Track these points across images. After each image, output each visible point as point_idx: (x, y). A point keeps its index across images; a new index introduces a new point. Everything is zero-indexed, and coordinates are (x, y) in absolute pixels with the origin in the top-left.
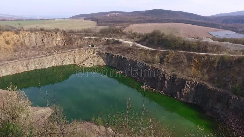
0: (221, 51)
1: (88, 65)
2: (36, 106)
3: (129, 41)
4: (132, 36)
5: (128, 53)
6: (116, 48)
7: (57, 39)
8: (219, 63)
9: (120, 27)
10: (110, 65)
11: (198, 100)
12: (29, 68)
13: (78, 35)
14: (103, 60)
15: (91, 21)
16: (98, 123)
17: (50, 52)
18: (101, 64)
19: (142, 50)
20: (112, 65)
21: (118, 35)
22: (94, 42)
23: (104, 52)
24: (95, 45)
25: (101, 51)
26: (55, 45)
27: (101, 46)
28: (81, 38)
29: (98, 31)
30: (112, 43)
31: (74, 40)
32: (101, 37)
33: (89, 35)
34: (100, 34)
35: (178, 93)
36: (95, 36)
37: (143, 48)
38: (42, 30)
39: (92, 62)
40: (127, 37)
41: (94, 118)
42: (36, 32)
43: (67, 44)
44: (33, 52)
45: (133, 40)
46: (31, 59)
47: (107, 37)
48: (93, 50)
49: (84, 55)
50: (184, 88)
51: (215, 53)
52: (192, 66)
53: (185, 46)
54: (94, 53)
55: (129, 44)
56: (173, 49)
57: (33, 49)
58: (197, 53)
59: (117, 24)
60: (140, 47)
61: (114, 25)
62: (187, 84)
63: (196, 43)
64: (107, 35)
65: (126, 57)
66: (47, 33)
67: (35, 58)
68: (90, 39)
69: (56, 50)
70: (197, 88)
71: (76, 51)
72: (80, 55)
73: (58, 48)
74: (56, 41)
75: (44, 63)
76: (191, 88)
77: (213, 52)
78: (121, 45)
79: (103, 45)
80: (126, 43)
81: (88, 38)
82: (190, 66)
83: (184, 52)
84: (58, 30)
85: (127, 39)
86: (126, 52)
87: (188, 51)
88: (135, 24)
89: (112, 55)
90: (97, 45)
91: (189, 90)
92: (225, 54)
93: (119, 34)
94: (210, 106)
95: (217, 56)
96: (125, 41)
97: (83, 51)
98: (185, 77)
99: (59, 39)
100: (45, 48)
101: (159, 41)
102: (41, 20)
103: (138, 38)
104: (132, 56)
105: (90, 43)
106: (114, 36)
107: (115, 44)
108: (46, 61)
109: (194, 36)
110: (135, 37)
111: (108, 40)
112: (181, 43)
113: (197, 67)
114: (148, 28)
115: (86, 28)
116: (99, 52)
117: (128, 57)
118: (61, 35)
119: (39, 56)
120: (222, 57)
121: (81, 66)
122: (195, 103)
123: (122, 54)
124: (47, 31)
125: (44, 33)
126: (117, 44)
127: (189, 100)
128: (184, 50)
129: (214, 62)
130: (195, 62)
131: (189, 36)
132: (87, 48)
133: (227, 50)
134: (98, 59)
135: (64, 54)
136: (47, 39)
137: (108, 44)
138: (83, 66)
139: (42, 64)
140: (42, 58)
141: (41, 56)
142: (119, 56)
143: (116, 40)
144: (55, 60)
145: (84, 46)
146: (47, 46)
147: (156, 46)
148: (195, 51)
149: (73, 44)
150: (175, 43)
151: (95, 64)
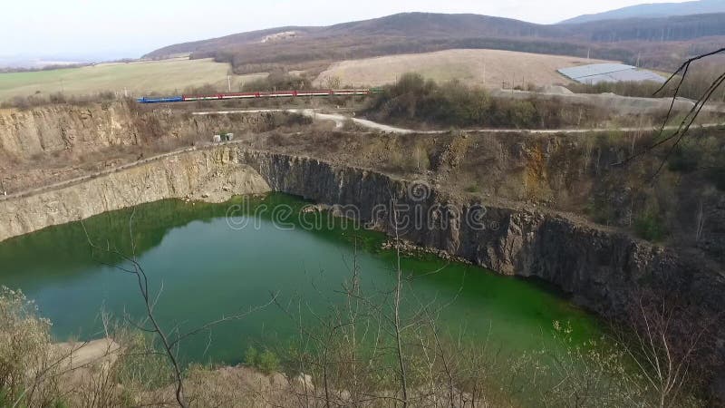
0: (596, 120)
1: (215, 196)
2: (64, 341)
3: (331, 113)
5: (334, 148)
6: (295, 137)
7: (111, 124)
8: (595, 152)
9: (302, 75)
10: (285, 191)
11: (549, 266)
12: (29, 223)
13: (174, 108)
14: (260, 178)
15: (213, 61)
16: (266, 366)
17: (93, 168)
18: (257, 191)
19: (375, 135)
20: (290, 189)
22: (227, 126)
23: (263, 153)
24: (231, 135)
25: (251, 151)
26: (107, 144)
27: (250, 136)
28: (186, 117)
30: (284, 125)
31: (163, 124)
32: (247, 108)
33: (211, 107)
35: (490, 251)
36: (230, 105)
37: (377, 130)
38: (57, 100)
39: (229, 187)
41: (251, 353)
42: (38, 110)
43: (145, 140)
44: (35, 172)
45: (344, 109)
46: (30, 195)
47: (265, 106)
48: (227, 149)
49: (202, 168)
50: (505, 235)
51: (582, 126)
52: (521, 169)
53: (496, 113)
54: (231, 158)
55: (334, 123)
56: (463, 126)
57: (34, 162)
58: (533, 131)
59: (293, 67)
60: (367, 129)
61: (282, 69)
62: (512, 223)
63: (526, 103)
65: (329, 162)
66: (76, 108)
67: (43, 191)
68: (214, 116)
69: (110, 159)
70: (541, 232)
71: (174, 158)
72: (189, 168)
73: (115, 154)
74: (108, 132)
75: (77, 203)
76: (525, 235)
77: (575, 125)
78: (310, 127)
79: (254, 131)
80: (325, 121)
81: (208, 115)
82: (517, 171)
83: (496, 131)
84: (110, 96)
85: (327, 108)
86: (325, 146)
87: (507, 128)
88: (345, 62)
89: (287, 159)
90: (239, 134)
91: (519, 240)
92: (608, 127)
94: (581, 278)
95: (587, 134)
96: (322, 113)
97: (197, 156)
98: (503, 203)
99: (116, 124)
100: (75, 158)
101: (420, 106)
102: (48, 69)
103: (357, 102)
104: (345, 156)
105: (217, 129)
106: (286, 104)
107: (291, 126)
108: (83, 198)
109: (521, 84)
111: (268, 115)
112: (486, 105)
113: (537, 172)
114: (384, 71)
115: (198, 83)
116: (246, 154)
117: (335, 160)
118: (121, 114)
119: (58, 185)
120: (602, 138)
121: (197, 201)
122: (540, 274)
123: (315, 153)
124: (73, 103)
125: (66, 110)
126: (297, 126)
127: (523, 268)
128: (494, 125)
129: (579, 153)
130: (529, 158)
131: (504, 85)
132: (208, 144)
133: (611, 115)
134: (244, 175)
135: (138, 170)
136: (77, 128)
137: (272, 127)
138: (203, 202)
139: (69, 207)
140: (67, 190)
141: (62, 183)
142: (306, 159)
143: (294, 114)
144: (110, 192)
145: (199, 139)
146: (80, 151)
147: (413, 120)
148: (525, 125)
149: (165, 138)
150: (469, 107)
151: (239, 191)
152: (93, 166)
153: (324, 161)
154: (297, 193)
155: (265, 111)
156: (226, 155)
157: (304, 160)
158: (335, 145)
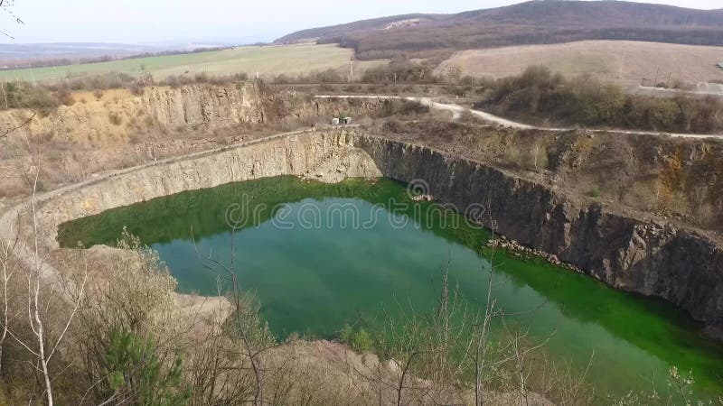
1: (329, 176)
2: (189, 293)
3: (450, 103)
4: (459, 87)
5: (449, 139)
6: (411, 125)
7: (242, 103)
9: (423, 63)
10: (396, 177)
11: (676, 288)
12: (170, 186)
13: (299, 89)
14: (372, 162)
15: (338, 46)
16: (360, 345)
17: (223, 142)
18: (369, 175)
19: (491, 128)
20: (401, 176)
21: (417, 87)
22: (345, 109)
23: (378, 138)
24: (349, 119)
25: (367, 136)
26: (237, 120)
27: (367, 121)
28: (309, 100)
29: (358, 77)
30: (400, 112)
31: (288, 105)
32: (366, 93)
33: (332, 90)
34: (365, 86)
35: (606, 262)
36: (350, 90)
37: (495, 123)
38: (200, 79)
39: (343, 169)
40: (445, 91)
41: (347, 330)
42: (185, 87)
43: (270, 119)
44: (178, 143)
45: (462, 100)
46: (172, 162)
47: (384, 92)
48: (344, 132)
49: (319, 149)
50: (626, 247)
52: (656, 176)
53: (631, 113)
54: (347, 141)
55: (451, 113)
56: (591, 124)
57: (177, 133)
58: (674, 135)
59: (414, 54)
60: (484, 122)
61: (404, 56)
62: (635, 235)
63: (669, 103)
64: (385, 88)
65: (443, 153)
66: (215, 87)
67: (183, 159)
68: (334, 100)
69: (238, 134)
70: (670, 248)
71: (293, 138)
72: (308, 148)
73: (243, 131)
74: (239, 109)
75: (208, 172)
76: (649, 249)
78: (426, 117)
79: (372, 116)
80: (442, 111)
81: (329, 99)
82: (647, 178)
83: (628, 132)
84: (243, 77)
85: (445, 98)
86: (440, 136)
87: (642, 130)
88: (469, 51)
89: (401, 145)
90: (357, 118)
91: (642, 254)
93: (422, 83)
94: (718, 308)
96: (440, 102)
97: (315, 137)
98: (629, 212)
99: (246, 103)
100: (210, 132)
101: (544, 100)
102: (197, 51)
103: (478, 92)
104: (460, 147)
105: (336, 113)
106: (404, 90)
107: (408, 114)
108: (214, 169)
109: (665, 81)
110: (469, 89)
111: (386, 102)
112: (619, 103)
113: (673, 181)
114: (508, 62)
115: (322, 67)
116: (362, 138)
117: (449, 151)
118: (252, 92)
119: (194, 154)
121: (311, 180)
122: (664, 295)
123: (429, 142)
124: (213, 82)
125: (207, 88)
126: (413, 114)
127: (643, 285)
128: (626, 126)
130: (665, 164)
131: (644, 82)
132: (327, 126)
134: (358, 158)
135: (262, 146)
136: (214, 106)
137: (389, 113)
138: (317, 181)
139: (202, 176)
140: (202, 160)
141: (198, 154)
142: (420, 148)
143: (412, 102)
144: (236, 165)
145: (318, 121)
146: (214, 125)
147: (534, 114)
148: (665, 127)
149: (288, 118)
150: (599, 105)
151: (351, 173)
152: (223, 141)
153: (438, 151)
154: (407, 181)
155: (384, 97)
156: (343, 137)
157: (418, 148)
158: (451, 135)
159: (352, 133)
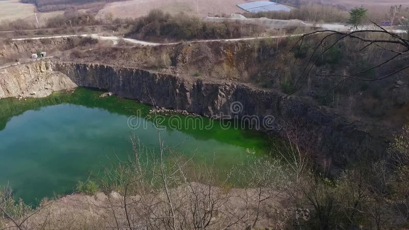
0: (258, 32)
1: (40, 91)
3: (110, 36)
4: (113, 26)
5: (114, 57)
6: (89, 52)
8: (259, 50)
9: (87, 12)
10: (87, 86)
14: (69, 79)
16: (90, 190)
18: (68, 88)
19: (137, 48)
20: (90, 84)
21: (87, 28)
22: (40, 47)
23: (68, 63)
24: (44, 53)
25: (61, 63)
27: (58, 53)
29: (44, 24)
30: (80, 45)
32: (52, 35)
33: (26, 35)
34: (50, 30)
35: (210, 108)
36: (39, 34)
37: (139, 44)
39: (49, 86)
40: (105, 28)
45: (117, 33)
47: (65, 33)
48: (43, 63)
49: (27, 76)
50: (217, 98)
51: (252, 36)
52: (222, 61)
53: (206, 32)
54: (47, 68)
55: (112, 42)
56: (189, 39)
58: (227, 40)
59: (80, 7)
60: (132, 44)
61: (73, 8)
62: (220, 91)
63: (222, 25)
64: (65, 30)
65: (112, 66)
68: (29, 41)
70: (235, 95)
71: (4, 71)
72: (18, 77)
76: (227, 97)
77: (248, 36)
78: (97, 46)
79: (60, 49)
80: (106, 41)
81: (25, 41)
82: (220, 63)
83: (207, 41)
85: (106, 33)
86: (108, 56)
87: (213, 39)
89: (85, 66)
90: (50, 52)
91: (224, 100)
92: (264, 36)
93: (89, 25)
95: (255, 41)
96: (104, 36)
97: (22, 69)
98: (216, 81)
101: (163, 29)
103: (125, 27)
104: (122, 61)
105: (33, 50)
106: (79, 31)
107: (85, 46)
109: (218, 14)
110: (120, 26)
111: (68, 39)
112: (200, 27)
113: (231, 63)
116: (57, 65)
117: (115, 64)
120: (262, 42)
121: (27, 98)
123: (102, 61)
126: (88, 45)
128: (206, 38)
129: (252, 50)
130: (226, 55)
131: (209, 15)
132: (29, 60)
133: (266, 30)
134: (58, 78)
137: (72, 46)
138: (32, 98)
142: (97, 65)
143: (86, 38)
145: (20, 57)
147: (159, 37)
148: (222, 37)
150: (191, 28)
151: (56, 88)
153: (109, 66)
154: (95, 86)
155: (66, 36)
156: (43, 66)
157: (96, 66)
158: (114, 55)
159: (49, 62)
